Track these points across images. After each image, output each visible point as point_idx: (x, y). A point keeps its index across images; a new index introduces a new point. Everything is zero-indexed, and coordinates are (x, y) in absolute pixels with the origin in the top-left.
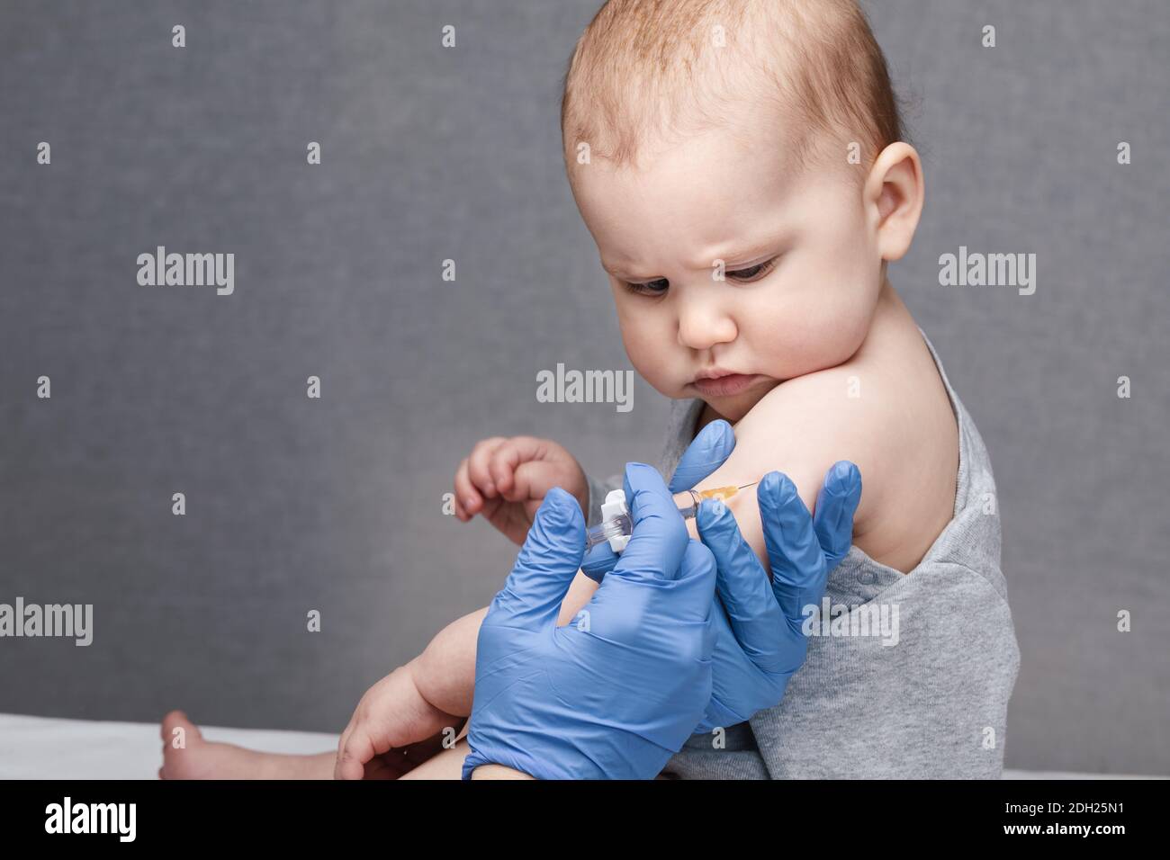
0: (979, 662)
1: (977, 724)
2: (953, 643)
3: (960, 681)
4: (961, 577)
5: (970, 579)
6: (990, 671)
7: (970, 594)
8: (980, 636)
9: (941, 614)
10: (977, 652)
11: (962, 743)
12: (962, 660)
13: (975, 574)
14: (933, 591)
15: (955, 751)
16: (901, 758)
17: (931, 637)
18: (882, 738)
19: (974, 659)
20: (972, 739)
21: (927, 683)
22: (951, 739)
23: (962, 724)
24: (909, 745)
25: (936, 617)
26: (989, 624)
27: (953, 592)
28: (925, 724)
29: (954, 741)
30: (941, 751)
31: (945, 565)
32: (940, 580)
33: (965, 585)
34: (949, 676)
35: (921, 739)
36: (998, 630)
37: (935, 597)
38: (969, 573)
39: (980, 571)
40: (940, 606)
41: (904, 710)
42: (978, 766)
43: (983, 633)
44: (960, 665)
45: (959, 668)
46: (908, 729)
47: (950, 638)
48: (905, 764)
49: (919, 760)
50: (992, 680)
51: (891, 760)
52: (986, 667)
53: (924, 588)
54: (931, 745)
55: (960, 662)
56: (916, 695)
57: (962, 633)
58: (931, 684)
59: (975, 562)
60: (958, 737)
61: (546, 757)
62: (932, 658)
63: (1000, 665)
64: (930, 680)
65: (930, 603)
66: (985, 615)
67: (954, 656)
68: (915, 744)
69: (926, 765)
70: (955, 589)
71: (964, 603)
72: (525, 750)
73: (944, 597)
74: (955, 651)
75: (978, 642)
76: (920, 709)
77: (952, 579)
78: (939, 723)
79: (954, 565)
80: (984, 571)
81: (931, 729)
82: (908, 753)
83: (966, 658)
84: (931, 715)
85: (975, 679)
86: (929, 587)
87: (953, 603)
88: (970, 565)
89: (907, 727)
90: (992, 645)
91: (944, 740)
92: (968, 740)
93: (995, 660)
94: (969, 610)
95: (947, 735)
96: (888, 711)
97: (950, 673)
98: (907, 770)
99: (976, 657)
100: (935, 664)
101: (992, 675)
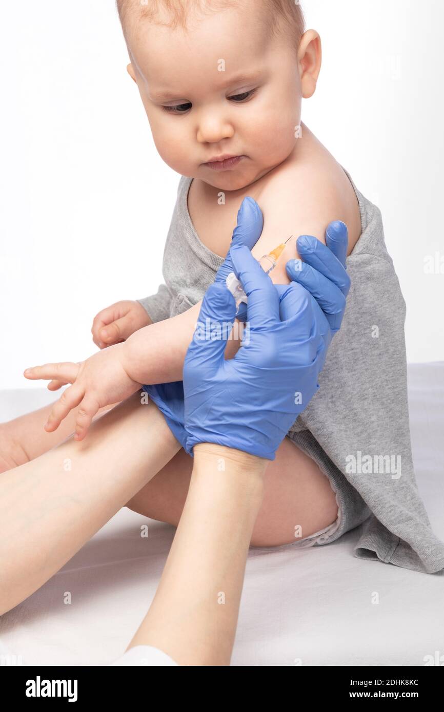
0: (387, 308)
1: (391, 342)
2: (371, 298)
3: (377, 319)
4: (372, 261)
5: (377, 261)
6: (394, 312)
7: (378, 270)
8: (386, 293)
9: (361, 283)
10: (386, 302)
11: (383, 354)
12: (377, 307)
13: (380, 258)
14: (356, 270)
15: (380, 358)
16: (353, 367)
17: (358, 296)
18: (339, 358)
19: (384, 306)
20: (389, 351)
21: (358, 322)
22: (376, 352)
23: (382, 343)
24: (355, 360)
25: (359, 284)
26: (390, 286)
27: (367, 270)
28: (362, 346)
29: (379, 353)
30: (373, 360)
31: (361, 255)
32: (360, 264)
33: (375, 265)
34: (370, 316)
35: (361, 356)
36: (395, 289)
37: (357, 274)
38: (376, 258)
39: (383, 256)
40: (360, 278)
41: (349, 340)
42: (394, 366)
43: (388, 291)
44: (376, 310)
45: (375, 312)
46: (353, 351)
47: (368, 295)
48: (355, 370)
49: (362, 367)
50: (396, 317)
51: (347, 369)
52: (392, 310)
53: (351, 269)
54: (367, 357)
55: (376, 309)
56: (354, 330)
57: (375, 292)
58: (361, 322)
59: (378, 252)
60: (380, 350)
61: (235, 435)
62: (359, 307)
63: (399, 308)
64: (360, 320)
65: (355, 277)
66: (388, 281)
67: (373, 305)
68: (358, 358)
69: (366, 370)
70: (369, 268)
71: (375, 275)
72: (221, 433)
73: (363, 273)
74: (372, 302)
75: (386, 296)
76: (357, 338)
77: (367, 263)
78: (369, 344)
79: (367, 255)
80: (384, 257)
81: (365, 348)
82: (355, 364)
83: (380, 306)
84: (363, 340)
85: (387, 317)
86: (354, 268)
87: (368, 276)
88: (375, 254)
89: (352, 349)
90: (394, 297)
91: (373, 353)
92: (387, 352)
93: (396, 306)
94: (378, 279)
95: (374, 350)
96: (341, 342)
97: (371, 315)
98: (357, 373)
99: (386, 305)
100: (361, 311)
101: (396, 314)
